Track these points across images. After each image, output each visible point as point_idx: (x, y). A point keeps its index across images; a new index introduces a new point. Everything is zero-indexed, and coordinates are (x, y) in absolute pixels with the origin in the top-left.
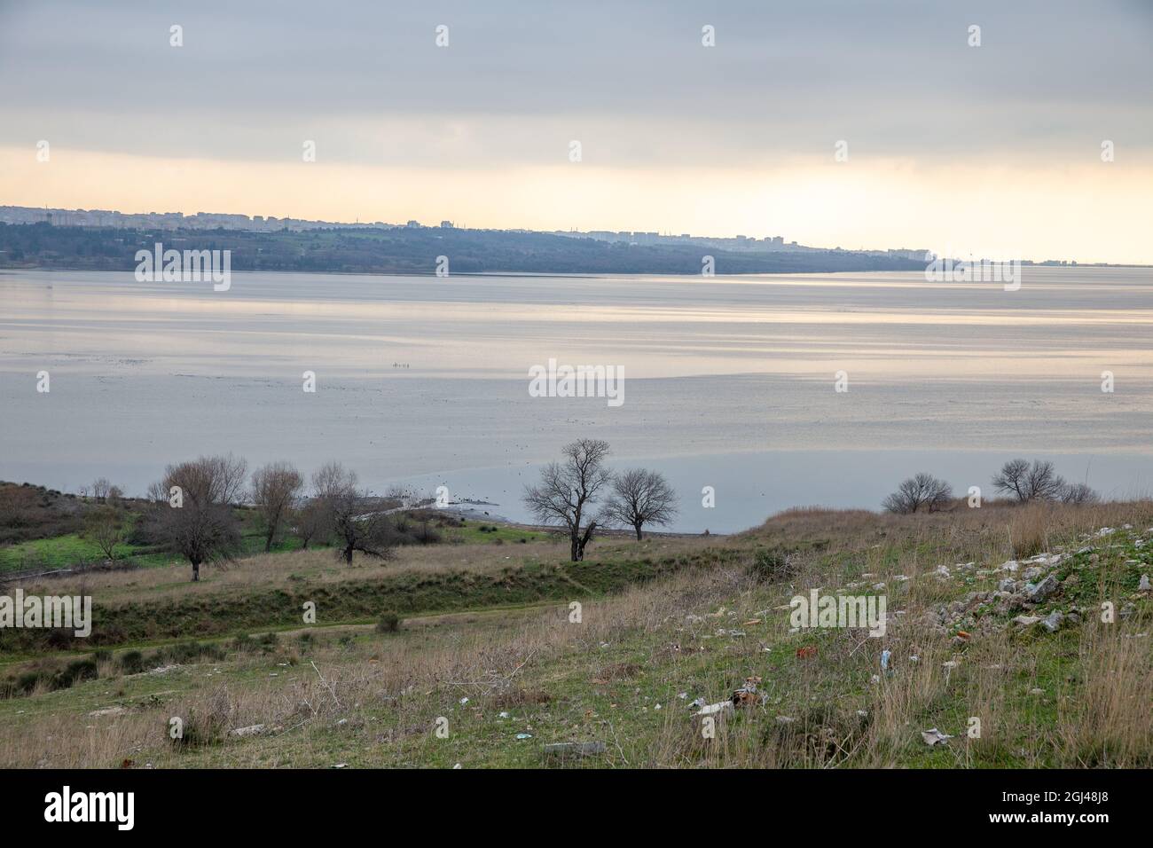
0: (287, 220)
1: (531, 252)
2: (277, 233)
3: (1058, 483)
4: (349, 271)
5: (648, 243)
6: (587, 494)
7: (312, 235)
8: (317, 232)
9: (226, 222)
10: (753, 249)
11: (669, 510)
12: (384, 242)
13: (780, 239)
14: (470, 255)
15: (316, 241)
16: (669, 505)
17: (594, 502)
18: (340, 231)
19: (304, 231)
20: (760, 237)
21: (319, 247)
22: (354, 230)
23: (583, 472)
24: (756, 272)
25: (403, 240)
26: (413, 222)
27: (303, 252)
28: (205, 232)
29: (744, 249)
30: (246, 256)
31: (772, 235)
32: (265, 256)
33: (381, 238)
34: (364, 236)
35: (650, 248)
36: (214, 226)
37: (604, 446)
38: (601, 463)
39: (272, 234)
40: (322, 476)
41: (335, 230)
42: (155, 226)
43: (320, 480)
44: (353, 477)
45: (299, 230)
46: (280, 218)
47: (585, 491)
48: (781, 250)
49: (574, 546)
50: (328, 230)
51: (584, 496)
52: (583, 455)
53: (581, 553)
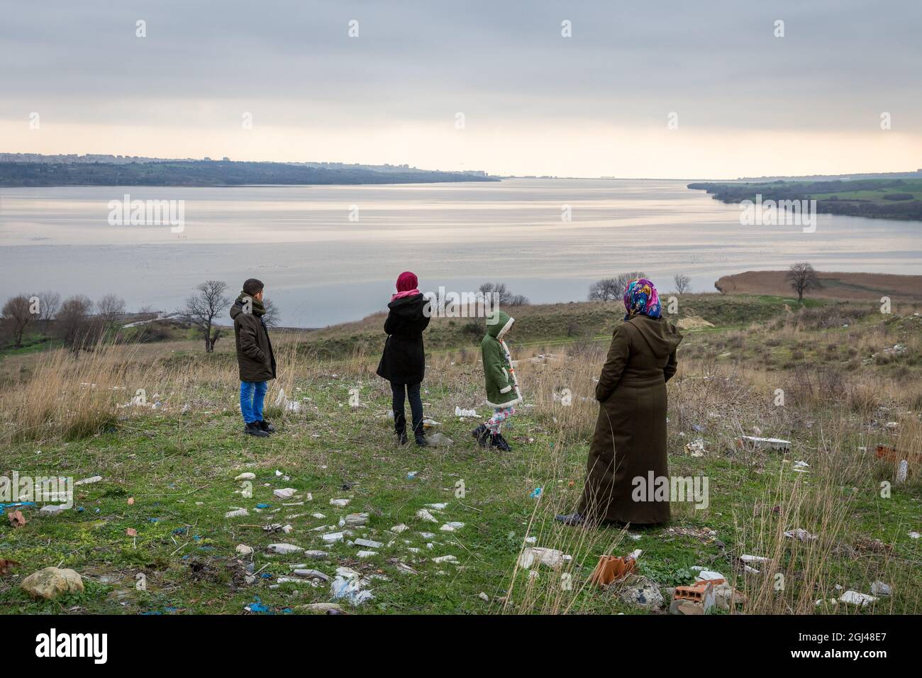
0: (136, 157)
1: (271, 173)
2: (129, 164)
3: (509, 295)
4: (168, 185)
5: (336, 168)
6: (214, 313)
7: (149, 165)
8: (151, 165)
9: (102, 159)
10: (393, 171)
11: (275, 319)
12: (190, 169)
13: (407, 166)
14: (237, 175)
15: (150, 169)
16: (275, 316)
17: (221, 317)
18: (165, 163)
19: (145, 163)
20: (396, 164)
21: (152, 172)
22: (172, 163)
23: (211, 300)
24: (394, 183)
25: (200, 168)
26: (208, 158)
27: (143, 175)
28: (88, 165)
29: (388, 171)
30: (110, 178)
31: (403, 164)
32: (121, 177)
33: (187, 167)
34: (178, 166)
35: (337, 171)
36: (94, 161)
37: (223, 284)
38: (222, 294)
39: (126, 165)
40: (104, 303)
41: (162, 163)
42: (60, 161)
43: (103, 305)
44: (122, 303)
45: (142, 163)
46: (132, 156)
47: (213, 311)
48: (407, 171)
49: (207, 344)
50: (158, 163)
51: (212, 315)
52: (210, 290)
53: (212, 348)
